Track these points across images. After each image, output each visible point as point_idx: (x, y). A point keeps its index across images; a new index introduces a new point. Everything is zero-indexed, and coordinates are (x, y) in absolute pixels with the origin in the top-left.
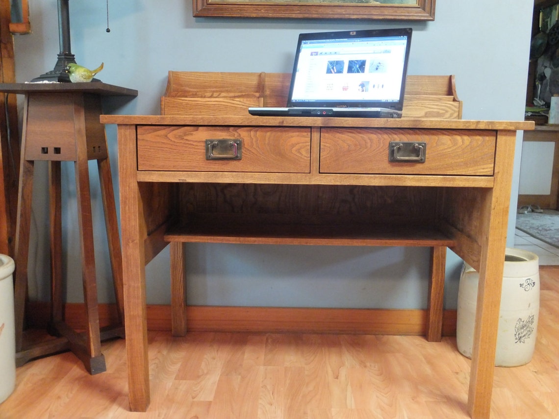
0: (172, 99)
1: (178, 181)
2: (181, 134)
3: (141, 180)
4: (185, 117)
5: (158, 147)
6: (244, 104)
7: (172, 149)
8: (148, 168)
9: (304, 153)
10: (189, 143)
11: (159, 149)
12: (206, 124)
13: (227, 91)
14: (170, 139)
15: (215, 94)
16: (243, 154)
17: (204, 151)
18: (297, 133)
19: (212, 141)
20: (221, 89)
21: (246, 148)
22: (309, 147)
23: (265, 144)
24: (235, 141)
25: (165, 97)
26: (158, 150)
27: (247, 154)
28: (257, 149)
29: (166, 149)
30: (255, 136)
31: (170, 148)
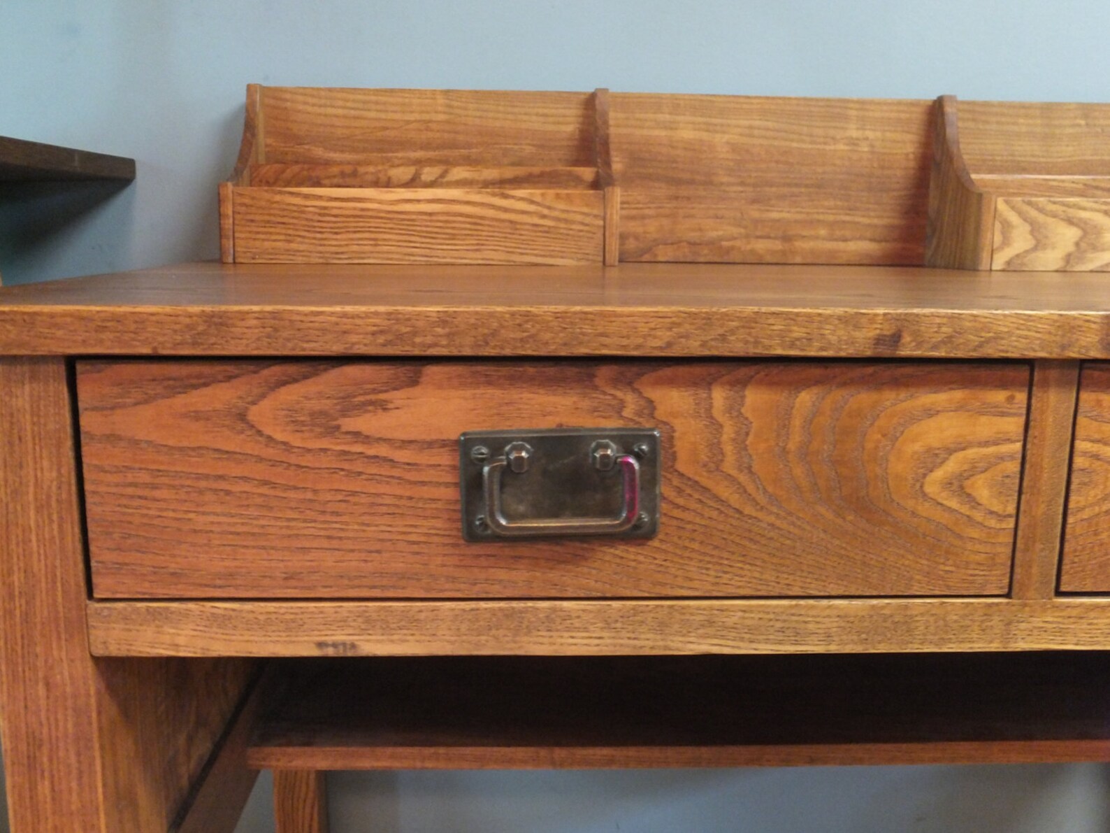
0: (264, 194)
1: (315, 652)
2: (326, 404)
3: (114, 650)
4: (345, 315)
5: (199, 477)
6: (546, 212)
7: (274, 485)
8: (146, 588)
9: (982, 490)
10: (371, 452)
11: (203, 484)
12: (467, 352)
13: (469, 161)
14: (260, 433)
15: (427, 170)
16: (664, 506)
17: (452, 494)
18: (958, 395)
19: (497, 444)
20: (446, 152)
21: (681, 475)
22: (1013, 467)
23: (785, 451)
24: (627, 442)
25: (236, 185)
26: (201, 492)
27: (685, 509)
28: (743, 478)
29: (247, 487)
30: (734, 409)
31: (265, 483)
